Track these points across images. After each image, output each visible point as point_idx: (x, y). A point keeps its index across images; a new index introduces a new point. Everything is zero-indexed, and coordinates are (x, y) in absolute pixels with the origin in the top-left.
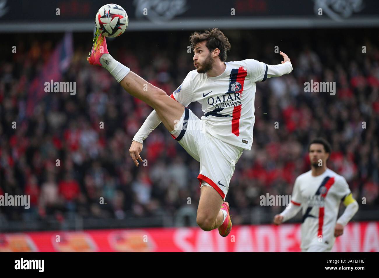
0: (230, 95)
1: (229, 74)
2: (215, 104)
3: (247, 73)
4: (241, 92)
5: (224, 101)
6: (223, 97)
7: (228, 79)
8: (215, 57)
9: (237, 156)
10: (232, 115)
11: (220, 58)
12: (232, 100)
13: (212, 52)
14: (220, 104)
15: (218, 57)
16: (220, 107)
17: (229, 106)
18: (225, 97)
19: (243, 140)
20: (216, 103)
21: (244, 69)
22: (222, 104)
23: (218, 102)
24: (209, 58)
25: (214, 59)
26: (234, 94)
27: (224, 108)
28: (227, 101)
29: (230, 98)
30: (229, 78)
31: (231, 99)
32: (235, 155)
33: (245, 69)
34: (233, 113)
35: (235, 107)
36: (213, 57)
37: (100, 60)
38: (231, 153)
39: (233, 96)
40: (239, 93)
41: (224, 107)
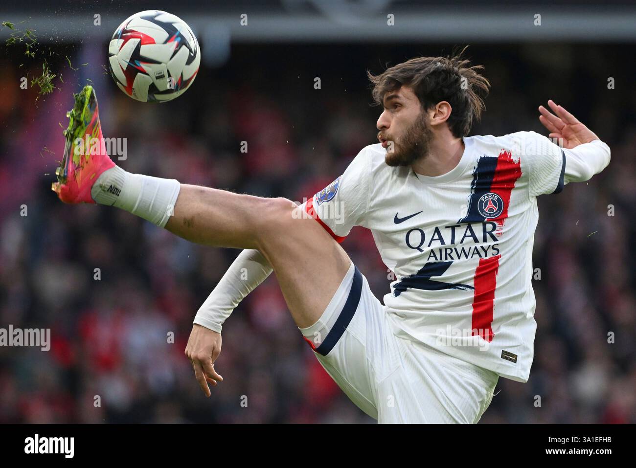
0: (470, 228)
1: (472, 172)
2: (426, 249)
3: (522, 170)
4: (501, 220)
5: (453, 242)
6: (450, 231)
7: (467, 184)
8: (438, 126)
9: (479, 404)
10: (472, 284)
11: (451, 128)
12: (476, 240)
13: (429, 110)
14: (441, 250)
15: (446, 125)
16: (441, 259)
17: (467, 257)
18: (456, 230)
19: (504, 353)
20: (429, 246)
21: (512, 158)
22: (446, 250)
23: (436, 245)
24: (419, 125)
25: (432, 130)
26: (482, 224)
27: (450, 263)
28: (462, 242)
29: (469, 233)
30: (471, 181)
31: (471, 238)
32: (472, 403)
33: (515, 158)
34: (476, 278)
35: (482, 262)
36: (432, 126)
37: (93, 191)
38: (462, 397)
39: (478, 229)
40: (495, 223)
41: (452, 258)
